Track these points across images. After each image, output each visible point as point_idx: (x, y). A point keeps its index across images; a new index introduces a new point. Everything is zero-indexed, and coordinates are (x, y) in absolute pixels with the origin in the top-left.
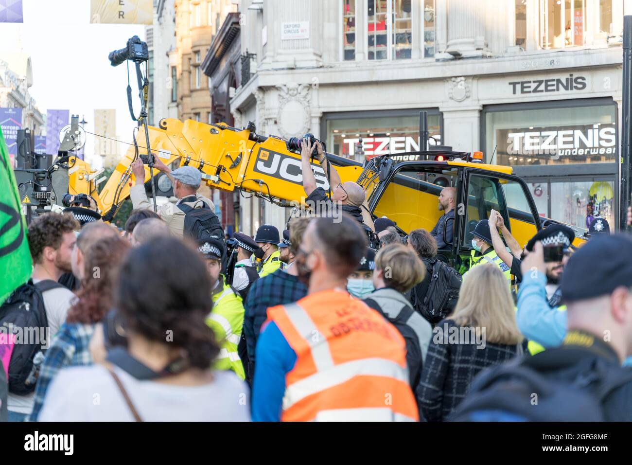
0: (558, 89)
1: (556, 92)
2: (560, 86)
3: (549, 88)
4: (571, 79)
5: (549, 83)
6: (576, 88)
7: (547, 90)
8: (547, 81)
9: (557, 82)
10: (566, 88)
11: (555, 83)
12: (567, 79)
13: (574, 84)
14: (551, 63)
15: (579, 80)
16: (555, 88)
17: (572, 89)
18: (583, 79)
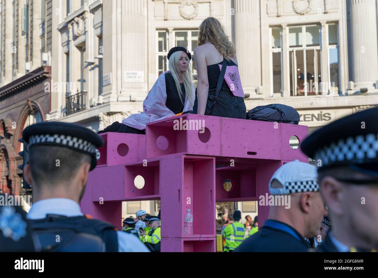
0: (312, 120)
1: (311, 122)
2: (314, 118)
3: (307, 119)
4: (321, 115)
5: (306, 116)
6: (325, 120)
7: (305, 120)
8: (305, 115)
9: (312, 116)
10: (318, 119)
11: (310, 116)
12: (318, 115)
13: (323, 118)
14: (311, 104)
15: (327, 115)
16: (310, 119)
17: (321, 120)
18: (329, 114)
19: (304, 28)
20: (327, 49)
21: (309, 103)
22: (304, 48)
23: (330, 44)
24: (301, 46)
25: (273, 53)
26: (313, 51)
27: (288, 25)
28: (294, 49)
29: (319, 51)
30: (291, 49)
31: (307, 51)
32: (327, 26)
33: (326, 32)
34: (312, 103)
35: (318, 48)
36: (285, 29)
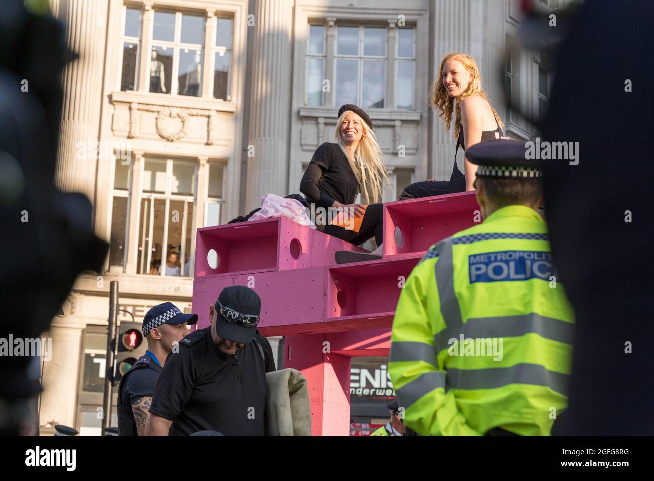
19: (170, 164)
20: (204, 204)
21: (173, 289)
22: (168, 197)
23: (210, 196)
24: (163, 193)
25: (115, 198)
26: (183, 202)
27: (145, 156)
28: (151, 196)
29: (191, 205)
30: (146, 195)
31: (172, 202)
32: (207, 166)
33: (205, 176)
34: (177, 289)
35: (190, 199)
36: (139, 160)
